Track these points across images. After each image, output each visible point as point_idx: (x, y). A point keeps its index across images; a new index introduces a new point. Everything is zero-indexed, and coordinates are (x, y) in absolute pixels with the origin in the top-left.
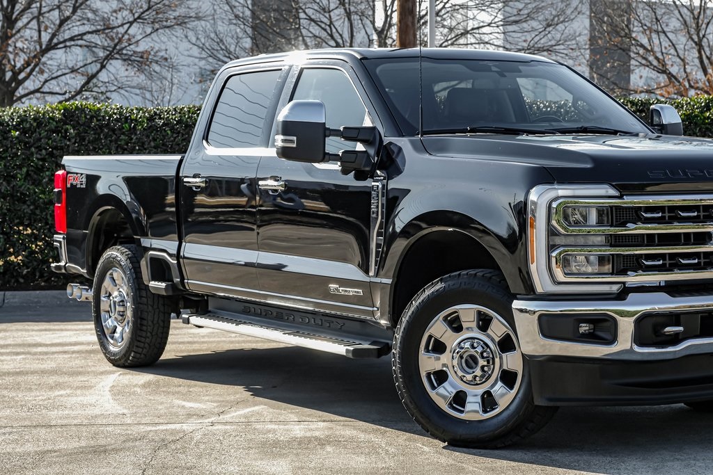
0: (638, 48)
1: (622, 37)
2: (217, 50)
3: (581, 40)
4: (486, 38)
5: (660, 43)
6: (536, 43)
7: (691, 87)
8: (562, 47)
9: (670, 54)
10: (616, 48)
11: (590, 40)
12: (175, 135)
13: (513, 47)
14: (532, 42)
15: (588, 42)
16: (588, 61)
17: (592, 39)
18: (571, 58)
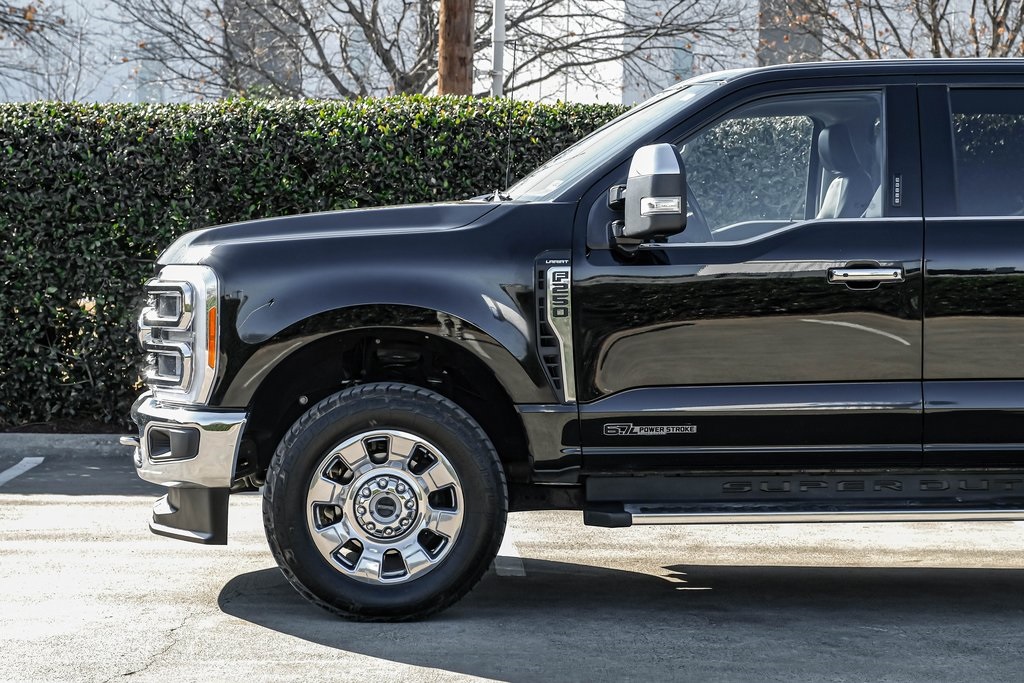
0: (838, 32)
1: (812, 13)
3: (748, 15)
5: (873, 25)
6: (675, 18)
8: (717, 26)
9: (888, 44)
10: (803, 31)
11: (761, 16)
12: (21, 155)
13: (638, 23)
14: (669, 16)
15: (758, 20)
16: (757, 50)
17: (765, 16)
18: (730, 44)
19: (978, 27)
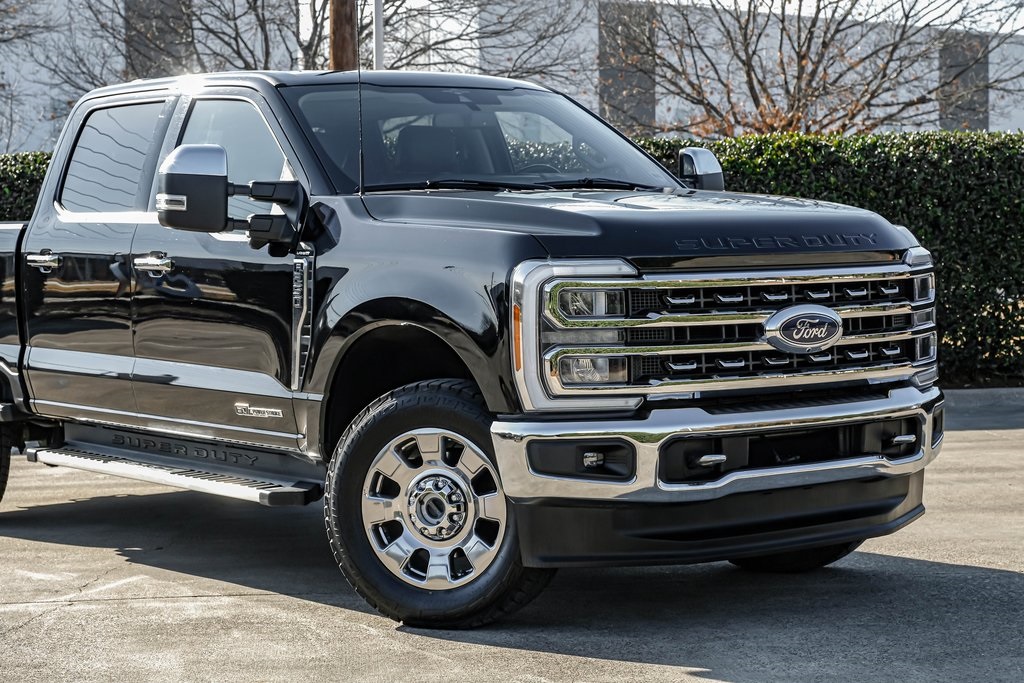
0: (665, 69)
1: (642, 54)
2: (76, 74)
3: (587, 58)
4: (455, 56)
5: (695, 62)
6: (525, 62)
7: (738, 122)
8: (560, 68)
9: (708, 78)
10: (635, 70)
11: (598, 58)
12: (15, 195)
13: (492, 68)
14: (519, 61)
15: (597, 61)
16: (596, 87)
17: (602, 57)
18: (573, 83)
19: (785, 60)
